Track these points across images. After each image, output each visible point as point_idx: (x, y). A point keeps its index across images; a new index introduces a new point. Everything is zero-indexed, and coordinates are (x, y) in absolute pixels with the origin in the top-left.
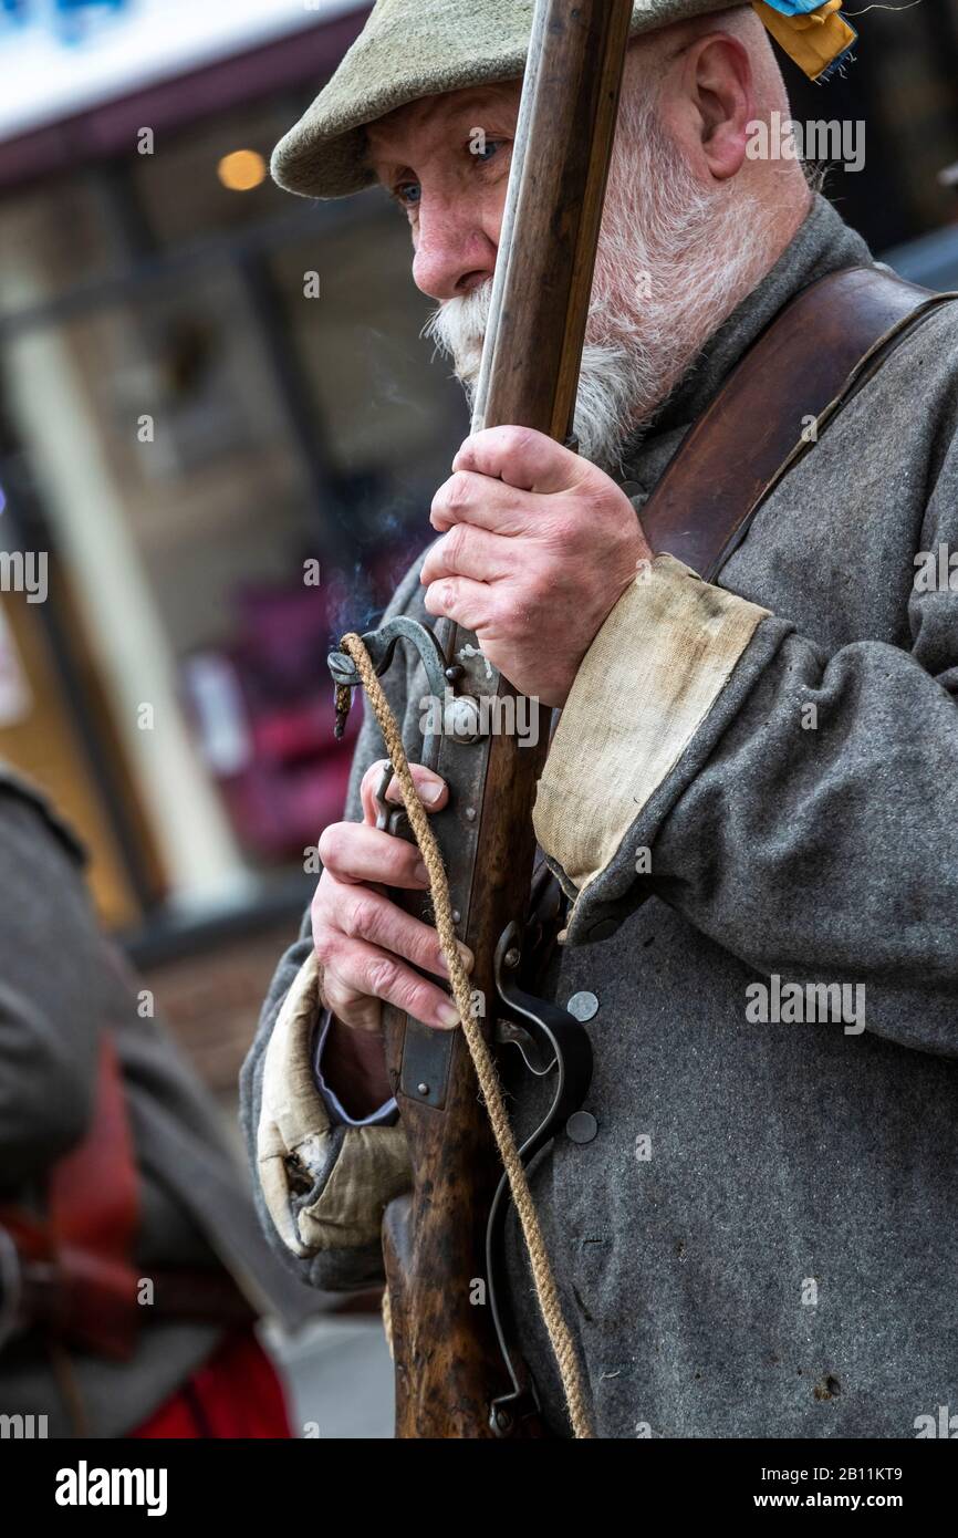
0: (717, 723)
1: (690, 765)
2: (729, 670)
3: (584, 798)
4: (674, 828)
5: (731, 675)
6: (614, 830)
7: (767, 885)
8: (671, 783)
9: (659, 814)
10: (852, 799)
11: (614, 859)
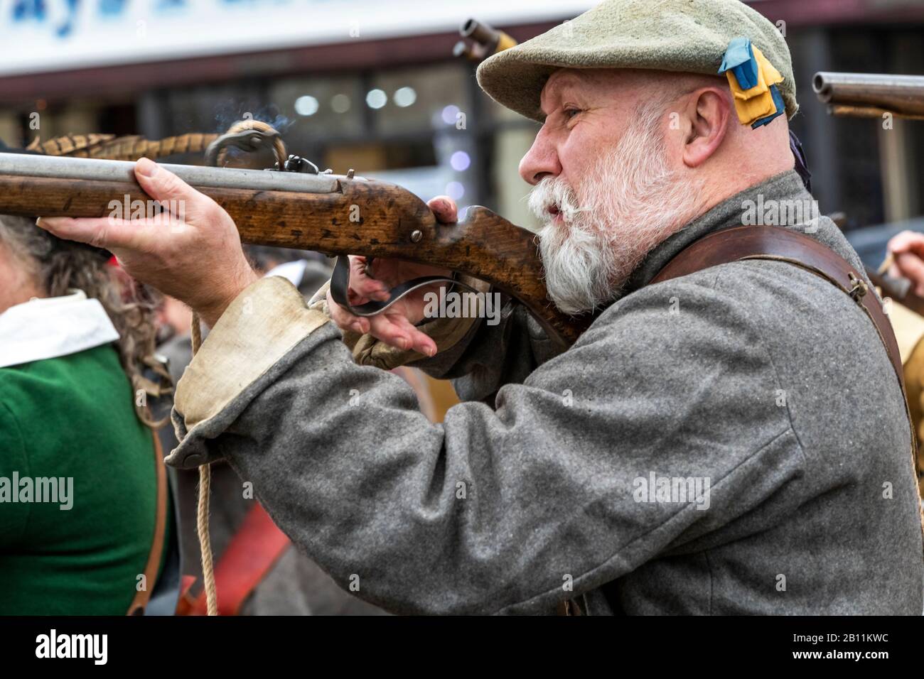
0: (296, 354)
1: (276, 373)
2: (310, 331)
3: (211, 379)
4: (257, 408)
5: (311, 334)
6: (224, 399)
7: (297, 452)
8: (262, 380)
9: (251, 395)
10: (360, 422)
11: (219, 414)
